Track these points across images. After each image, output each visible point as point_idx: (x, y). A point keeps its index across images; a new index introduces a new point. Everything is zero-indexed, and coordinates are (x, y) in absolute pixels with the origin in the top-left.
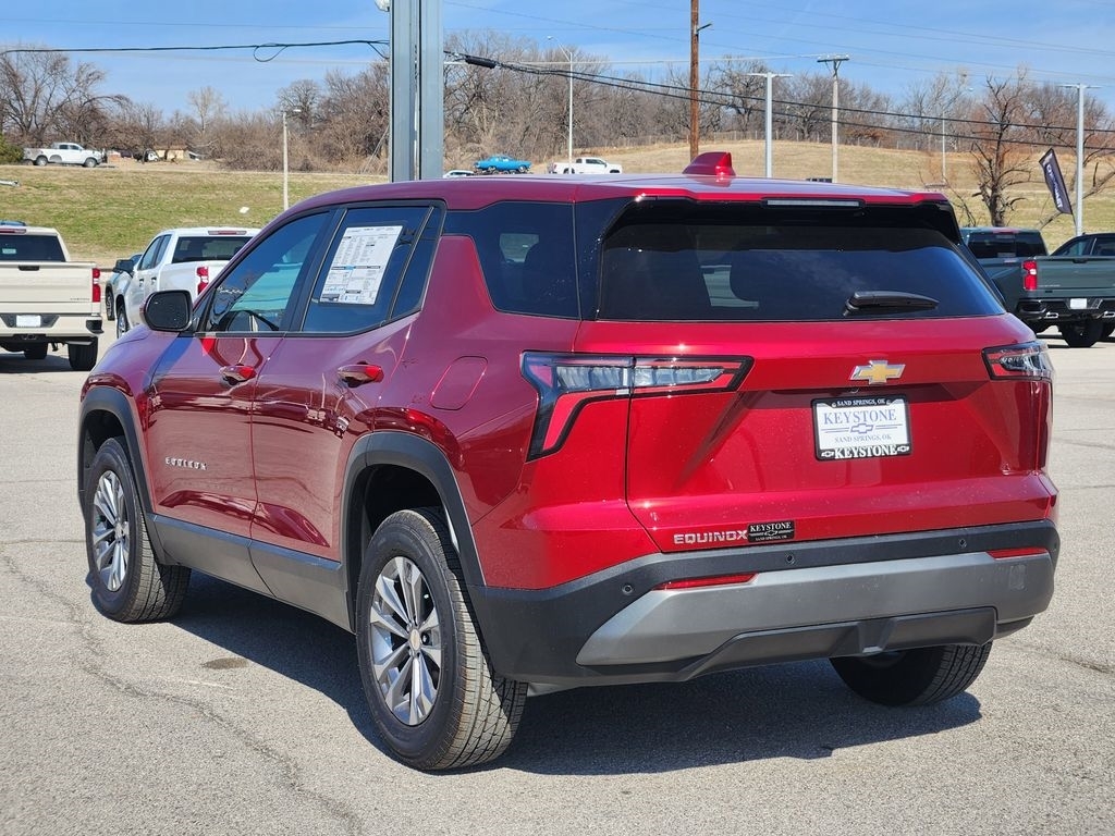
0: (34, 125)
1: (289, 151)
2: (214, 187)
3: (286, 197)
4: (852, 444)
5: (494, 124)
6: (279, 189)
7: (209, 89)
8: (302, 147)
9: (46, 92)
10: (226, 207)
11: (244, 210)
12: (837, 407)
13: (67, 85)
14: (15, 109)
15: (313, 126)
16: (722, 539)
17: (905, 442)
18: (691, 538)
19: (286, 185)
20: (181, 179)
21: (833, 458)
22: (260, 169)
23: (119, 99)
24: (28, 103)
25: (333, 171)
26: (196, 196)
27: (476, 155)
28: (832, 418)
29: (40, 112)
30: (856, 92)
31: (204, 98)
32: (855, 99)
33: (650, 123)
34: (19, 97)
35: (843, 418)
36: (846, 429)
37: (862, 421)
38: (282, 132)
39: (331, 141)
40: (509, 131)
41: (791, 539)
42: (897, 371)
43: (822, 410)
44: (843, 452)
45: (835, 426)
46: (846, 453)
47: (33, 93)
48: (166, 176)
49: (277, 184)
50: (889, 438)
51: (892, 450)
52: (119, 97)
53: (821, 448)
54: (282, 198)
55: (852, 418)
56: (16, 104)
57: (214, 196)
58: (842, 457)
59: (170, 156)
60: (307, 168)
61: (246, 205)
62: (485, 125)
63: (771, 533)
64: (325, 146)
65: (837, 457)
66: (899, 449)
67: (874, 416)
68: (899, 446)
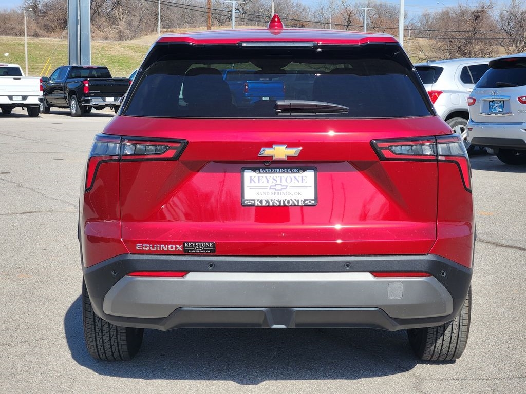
1: (27, 27)
3: (26, 48)
4: (269, 197)
5: (125, 16)
6: (23, 45)
8: (34, 26)
11: (6, 54)
12: (260, 173)
15: (39, 15)
16: (166, 249)
17: (313, 197)
18: (147, 247)
19: (26, 43)
21: (253, 205)
22: (13, 36)
25: (49, 37)
27: (117, 31)
28: (256, 180)
30: (294, 4)
32: (293, 7)
33: (199, 17)
35: (264, 180)
36: (265, 188)
37: (279, 182)
38: (24, 18)
39: (48, 23)
40: (132, 20)
41: (213, 253)
42: (294, 152)
43: (248, 175)
44: (261, 202)
45: (257, 185)
46: (264, 202)
49: (22, 43)
50: (299, 194)
51: (301, 202)
53: (246, 198)
54: (24, 49)
55: (271, 180)
58: (260, 204)
60: (36, 35)
61: (7, 52)
62: (121, 17)
63: (199, 248)
64: (45, 25)
65: (256, 205)
66: (306, 202)
67: (289, 180)
68: (307, 200)
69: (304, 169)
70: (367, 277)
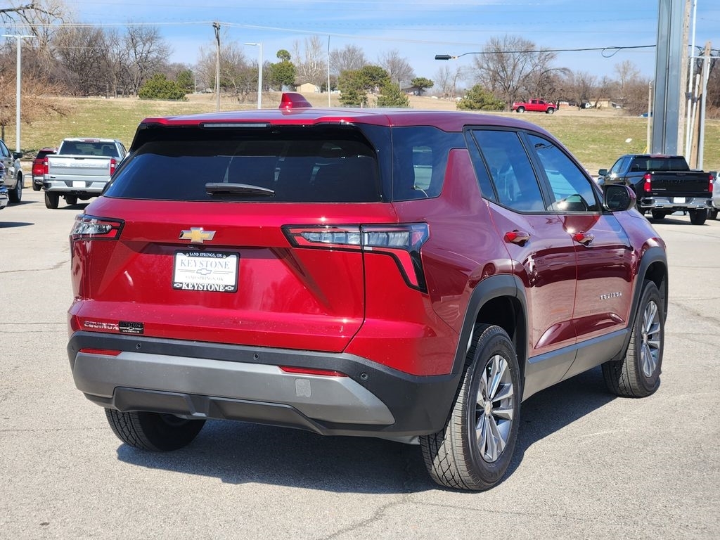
0: (511, 87)
2: (611, 125)
4: (194, 281)
7: (628, 62)
9: (520, 66)
10: (617, 138)
11: (629, 140)
12: (189, 256)
13: (533, 61)
14: (501, 77)
16: (105, 327)
17: (233, 284)
18: (92, 325)
20: (592, 121)
21: (180, 289)
23: (564, 70)
24: (509, 73)
26: (600, 131)
28: (186, 263)
29: (516, 79)
31: (624, 68)
34: (504, 70)
35: (193, 263)
36: (191, 271)
37: (204, 267)
41: (142, 334)
42: (209, 235)
43: (180, 258)
44: (188, 285)
45: (187, 268)
46: (190, 286)
47: (512, 67)
48: (583, 119)
50: (221, 280)
51: (221, 288)
52: (565, 69)
53: (176, 281)
55: (198, 264)
56: (502, 74)
57: (610, 131)
58: (187, 288)
59: (598, 105)
61: (629, 137)
63: (131, 329)
65: (183, 288)
66: (226, 288)
67: (214, 265)
68: (227, 286)
69: (228, 255)
70: (275, 371)
